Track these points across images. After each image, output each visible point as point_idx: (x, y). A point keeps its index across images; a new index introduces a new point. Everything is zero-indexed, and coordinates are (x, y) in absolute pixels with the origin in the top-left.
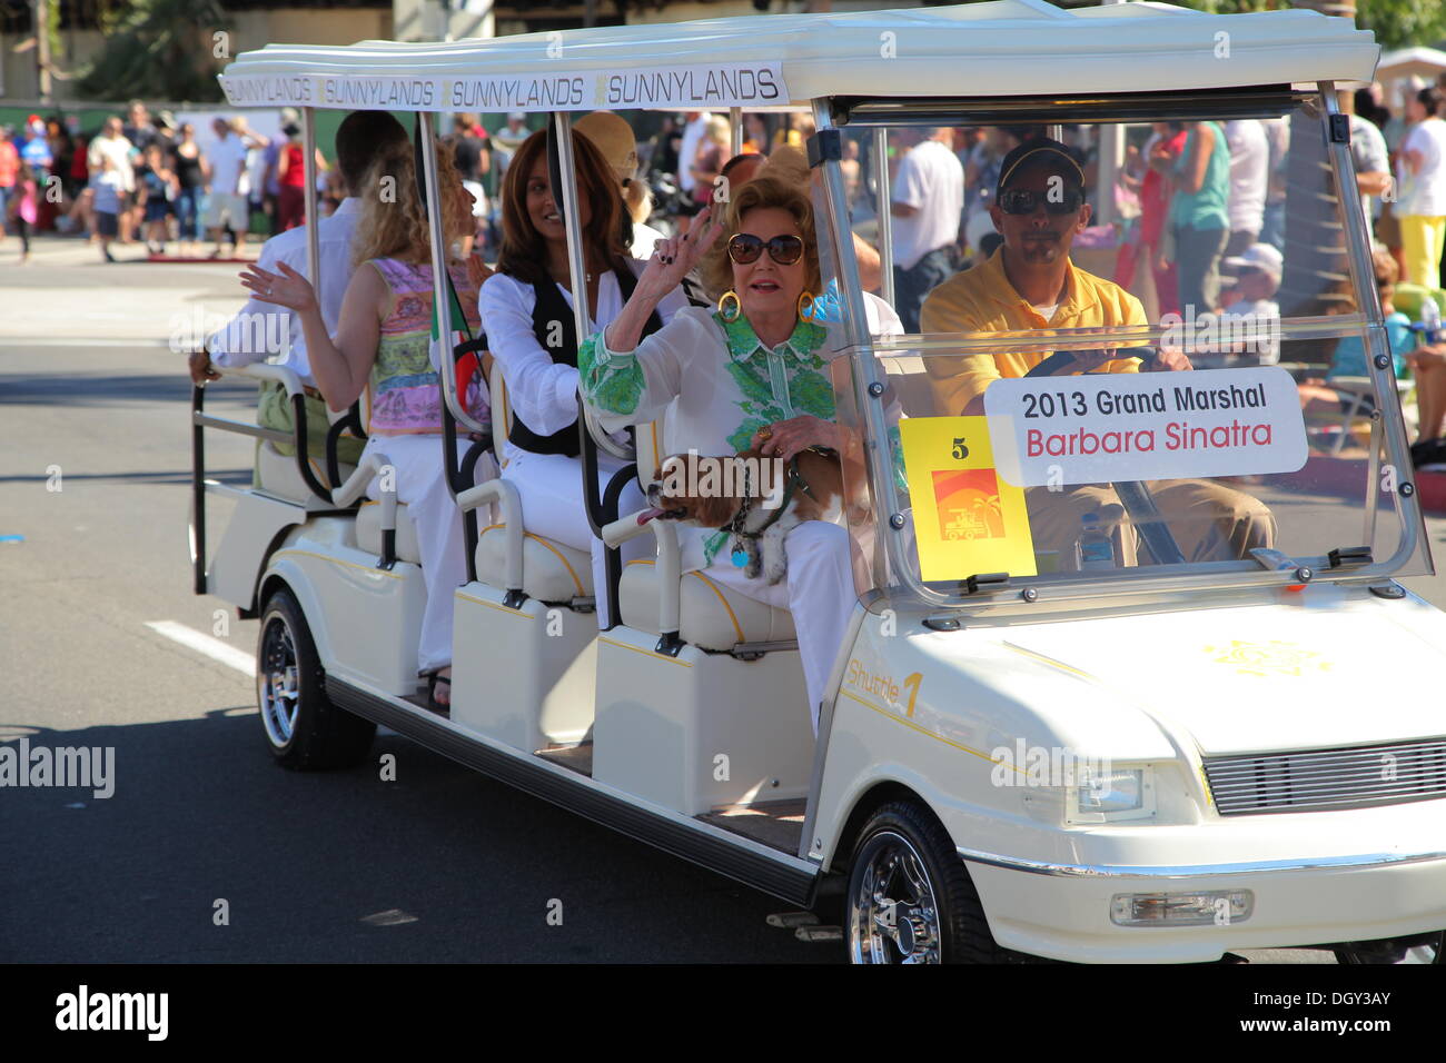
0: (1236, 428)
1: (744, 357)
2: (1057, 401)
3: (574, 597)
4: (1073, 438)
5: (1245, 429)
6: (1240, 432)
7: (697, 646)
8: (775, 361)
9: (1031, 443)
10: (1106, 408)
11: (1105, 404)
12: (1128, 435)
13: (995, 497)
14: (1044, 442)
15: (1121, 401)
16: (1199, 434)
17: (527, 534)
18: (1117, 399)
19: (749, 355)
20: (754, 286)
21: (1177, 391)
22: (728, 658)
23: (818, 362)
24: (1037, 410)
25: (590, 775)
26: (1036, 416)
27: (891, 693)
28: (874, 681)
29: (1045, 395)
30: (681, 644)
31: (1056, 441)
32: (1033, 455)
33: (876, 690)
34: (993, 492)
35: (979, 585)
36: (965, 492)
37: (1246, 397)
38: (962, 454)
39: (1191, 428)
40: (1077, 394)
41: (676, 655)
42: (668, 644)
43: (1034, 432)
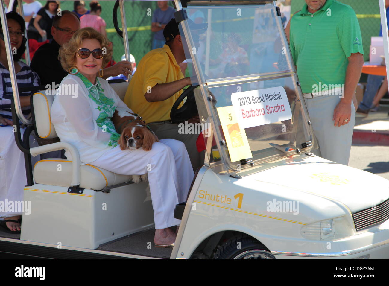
0: (278, 106)
1: (88, 89)
2: (245, 99)
4: (250, 111)
5: (280, 106)
6: (279, 107)
7: (91, 189)
8: (95, 91)
9: (243, 114)
10: (254, 101)
11: (254, 100)
12: (260, 110)
13: (239, 133)
14: (245, 113)
15: (256, 99)
16: (272, 108)
18: (256, 98)
20: (86, 66)
21: (265, 94)
22: (101, 192)
23: (103, 90)
26: (242, 105)
27: (227, 201)
28: (216, 197)
29: (242, 98)
30: (82, 189)
31: (247, 113)
32: (244, 118)
33: (218, 200)
34: (239, 131)
35: (246, 162)
36: (234, 131)
37: (278, 96)
38: (231, 119)
39: (270, 107)
40: (248, 97)
41: (82, 193)
42: (76, 189)
43: (242, 110)
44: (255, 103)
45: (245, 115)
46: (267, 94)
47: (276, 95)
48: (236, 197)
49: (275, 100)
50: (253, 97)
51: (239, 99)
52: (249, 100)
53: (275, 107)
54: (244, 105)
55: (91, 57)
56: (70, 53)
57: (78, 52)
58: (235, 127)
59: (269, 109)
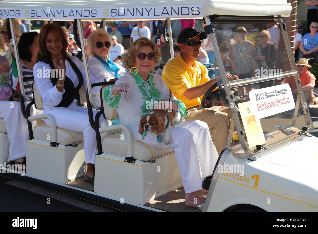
0: (285, 99)
1: (140, 84)
2: (260, 95)
3: (73, 143)
4: (264, 105)
5: (286, 99)
6: (285, 100)
8: (147, 85)
9: (259, 107)
11: (267, 95)
12: (271, 103)
13: (256, 123)
14: (260, 107)
15: (269, 95)
17: (57, 128)
19: (141, 84)
21: (275, 91)
22: (148, 162)
23: (154, 84)
24: (257, 99)
25: (93, 191)
26: (257, 100)
27: (246, 180)
28: (236, 176)
29: (258, 94)
30: (135, 160)
31: (262, 106)
32: (259, 110)
33: (238, 179)
34: (255, 121)
35: (262, 147)
36: (252, 122)
37: (284, 91)
38: (249, 112)
39: (279, 100)
40: (262, 93)
41: (134, 163)
42: (131, 160)
43: (258, 104)
44: (267, 98)
45: (260, 108)
46: (277, 90)
47: (283, 90)
48: (253, 177)
49: (282, 94)
50: (266, 93)
51: (256, 95)
52: (263, 96)
53: (283, 100)
54: (259, 99)
55: (146, 60)
56: (131, 57)
57: (137, 56)
58: (252, 118)
59: (278, 102)
